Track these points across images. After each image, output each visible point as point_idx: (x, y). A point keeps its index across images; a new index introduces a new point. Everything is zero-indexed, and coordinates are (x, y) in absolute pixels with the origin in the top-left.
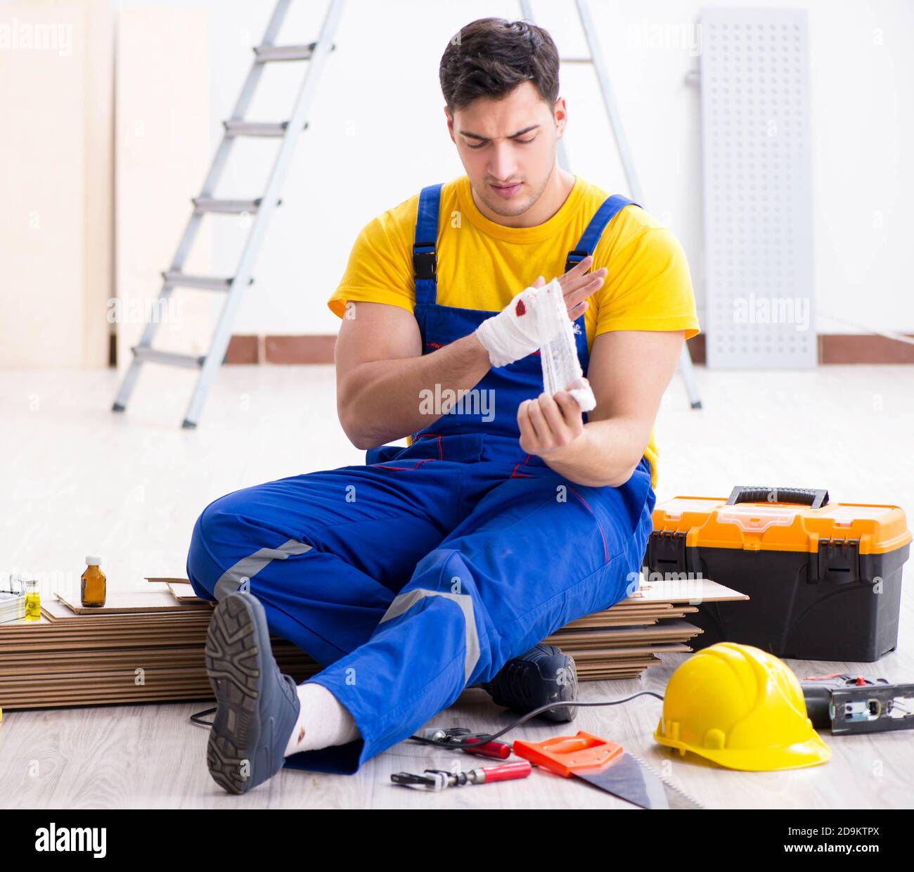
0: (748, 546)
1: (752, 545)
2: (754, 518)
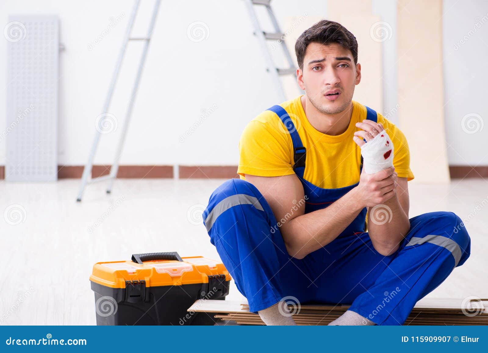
0: (175, 283)
2: (173, 269)
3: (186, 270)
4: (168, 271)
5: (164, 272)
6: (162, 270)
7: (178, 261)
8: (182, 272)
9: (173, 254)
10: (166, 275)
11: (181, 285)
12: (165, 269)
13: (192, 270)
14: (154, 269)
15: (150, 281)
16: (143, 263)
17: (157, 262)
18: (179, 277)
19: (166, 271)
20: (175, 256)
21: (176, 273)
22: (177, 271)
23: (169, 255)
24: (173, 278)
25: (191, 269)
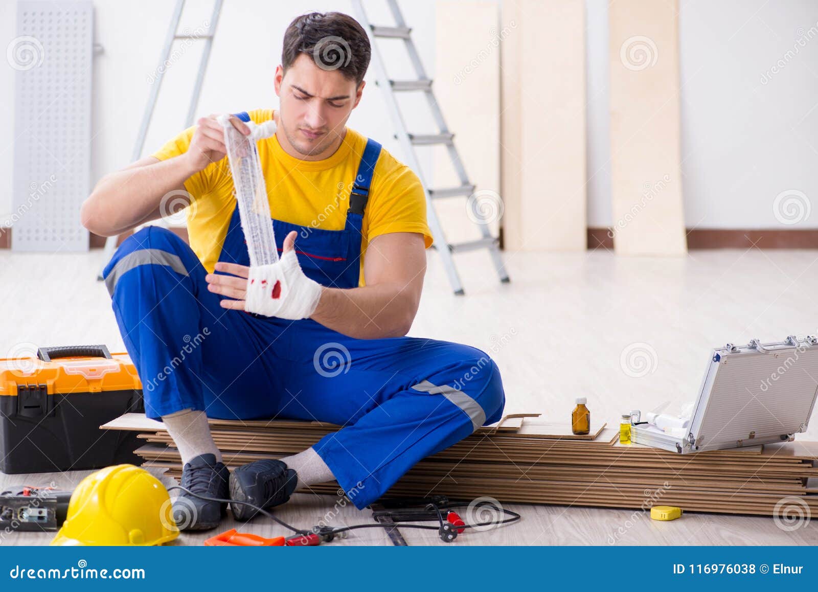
0: (91, 389)
1: (95, 388)
2: (92, 368)
3: (110, 371)
4: (81, 372)
5: (76, 372)
6: (74, 370)
7: (104, 359)
8: (103, 374)
9: (100, 348)
10: (80, 377)
11: (101, 391)
12: (77, 369)
13: (120, 370)
14: (62, 369)
15: (54, 386)
16: (52, 360)
17: (73, 359)
18: (98, 381)
19: (78, 371)
20: (102, 350)
21: (94, 375)
22: (96, 372)
23: (94, 349)
24: (89, 382)
25: (118, 369)
